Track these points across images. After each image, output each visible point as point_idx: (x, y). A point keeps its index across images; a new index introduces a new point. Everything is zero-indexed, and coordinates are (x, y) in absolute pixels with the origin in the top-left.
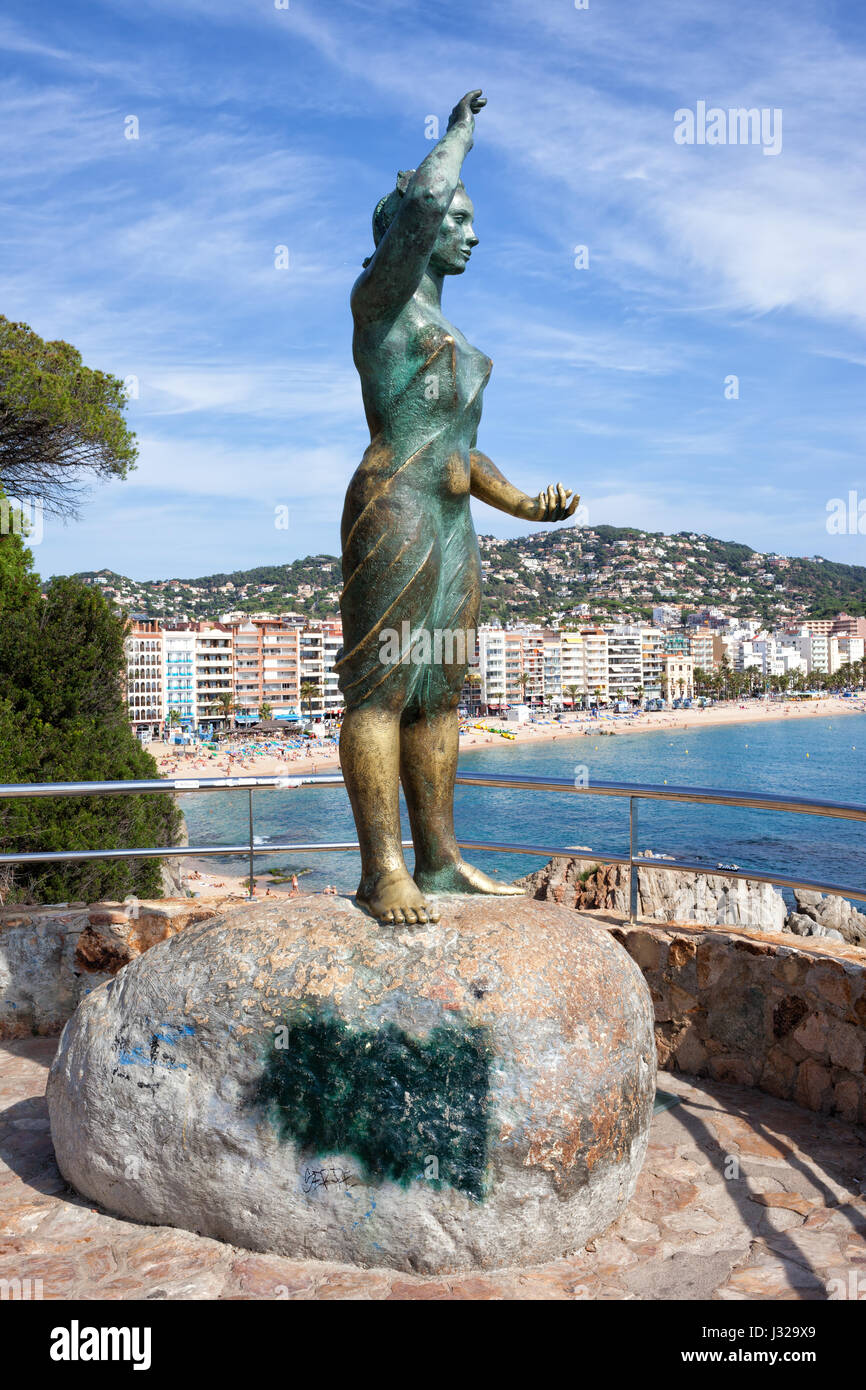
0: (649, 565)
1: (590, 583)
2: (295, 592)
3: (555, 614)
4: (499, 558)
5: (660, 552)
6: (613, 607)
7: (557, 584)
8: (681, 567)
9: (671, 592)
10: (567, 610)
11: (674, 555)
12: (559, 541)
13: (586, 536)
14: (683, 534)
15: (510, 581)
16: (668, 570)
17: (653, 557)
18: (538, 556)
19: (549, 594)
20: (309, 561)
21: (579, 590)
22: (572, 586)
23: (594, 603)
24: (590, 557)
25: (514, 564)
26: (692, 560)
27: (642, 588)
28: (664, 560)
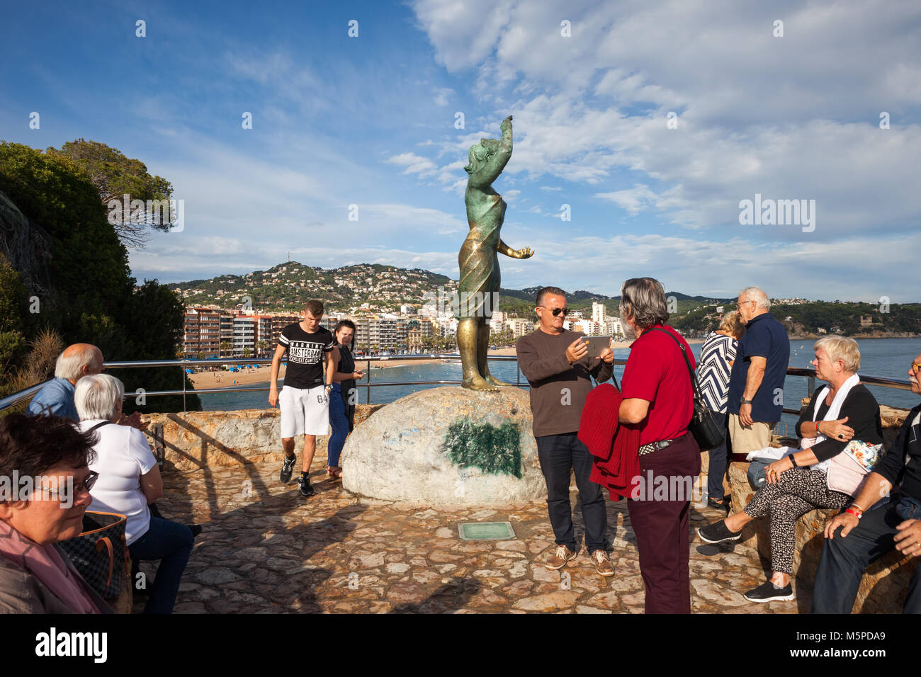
0: (400, 284)
1: (370, 293)
2: (214, 293)
3: (351, 308)
4: (323, 278)
5: (404, 278)
6: (381, 304)
7: (353, 293)
8: (415, 286)
9: (409, 298)
10: (359, 305)
11: (412, 280)
12: (354, 272)
13: (368, 269)
14: (416, 270)
15: (330, 291)
16: (408, 287)
17: (402, 281)
18: (344, 279)
19: (349, 298)
20: (223, 278)
21: (364, 297)
22: (361, 295)
23: (372, 303)
24: (370, 279)
25: (332, 283)
26: (420, 282)
27: (395, 295)
28: (406, 282)
